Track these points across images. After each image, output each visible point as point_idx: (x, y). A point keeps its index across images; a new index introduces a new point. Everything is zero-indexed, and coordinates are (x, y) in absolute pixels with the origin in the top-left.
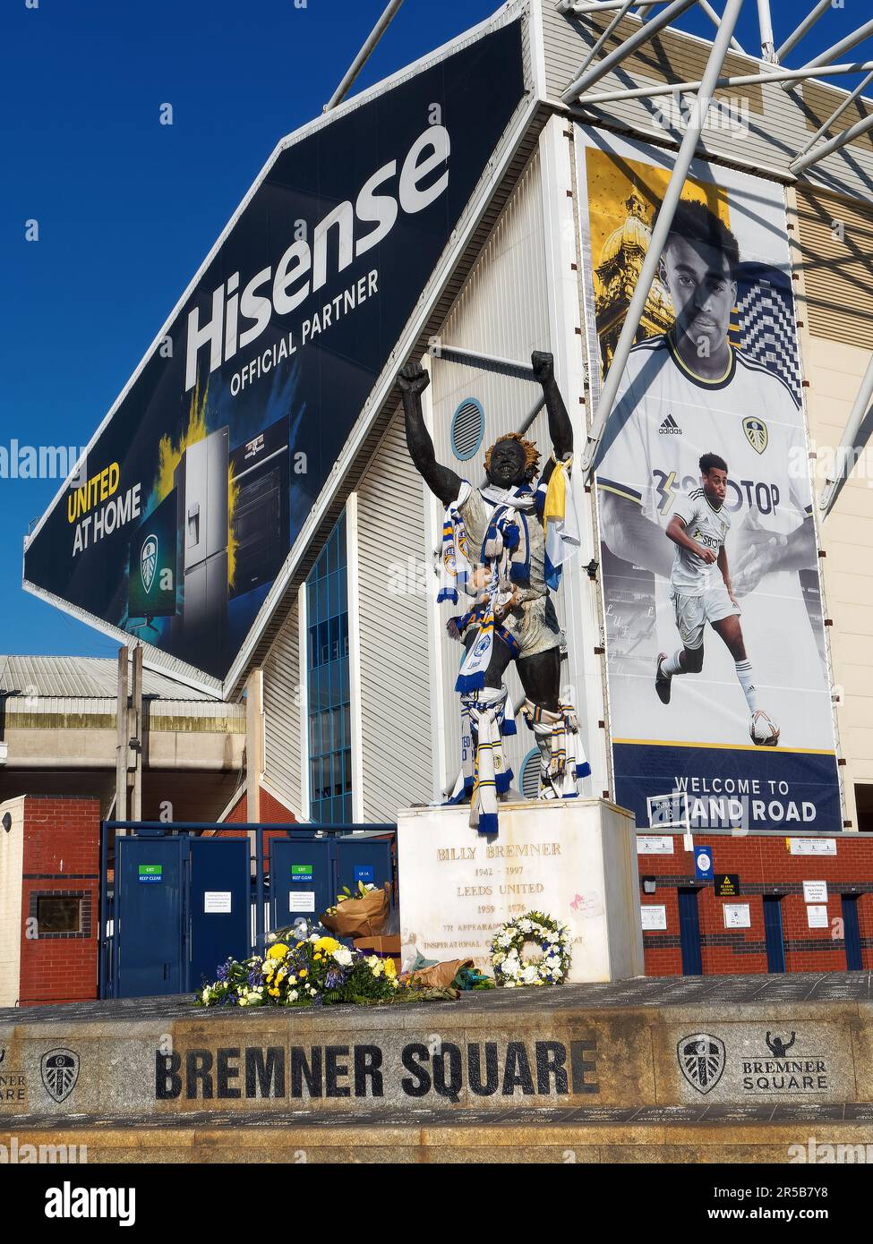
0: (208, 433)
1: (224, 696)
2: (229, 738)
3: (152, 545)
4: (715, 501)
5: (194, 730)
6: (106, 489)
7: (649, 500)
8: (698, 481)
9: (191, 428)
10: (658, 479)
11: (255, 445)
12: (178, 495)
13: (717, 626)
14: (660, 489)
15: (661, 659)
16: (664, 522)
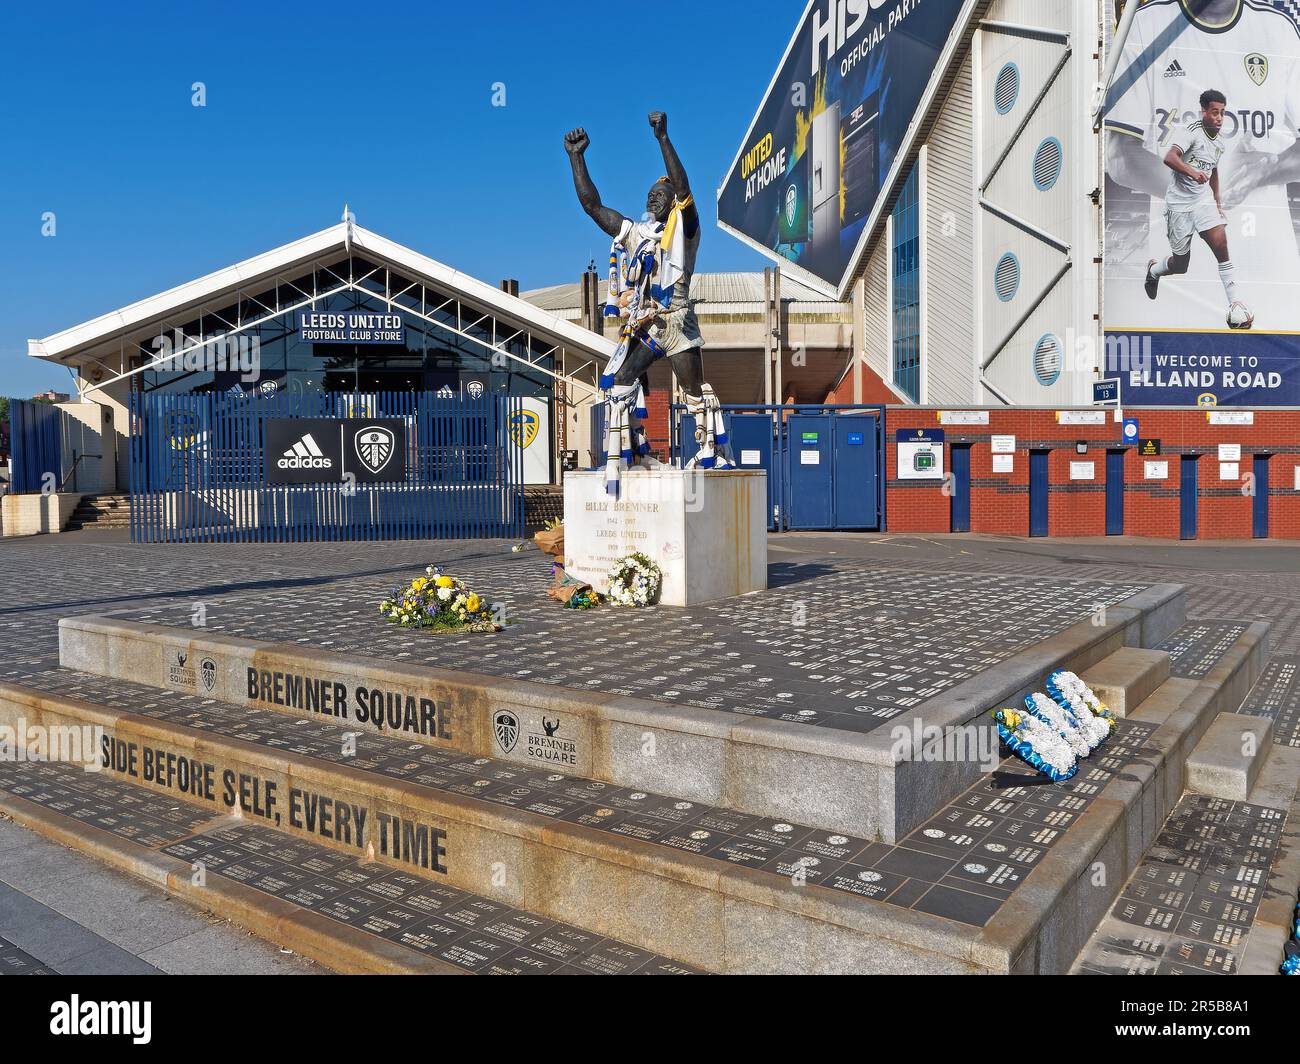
0: (827, 106)
1: (838, 298)
2: (841, 327)
3: (792, 191)
4: (1211, 129)
5: (817, 322)
6: (764, 153)
7: (1151, 135)
8: (1197, 114)
9: (815, 104)
10: (1161, 115)
11: (857, 114)
12: (807, 156)
13: (1204, 235)
14: (1161, 125)
15: (1151, 264)
16: (1162, 151)
